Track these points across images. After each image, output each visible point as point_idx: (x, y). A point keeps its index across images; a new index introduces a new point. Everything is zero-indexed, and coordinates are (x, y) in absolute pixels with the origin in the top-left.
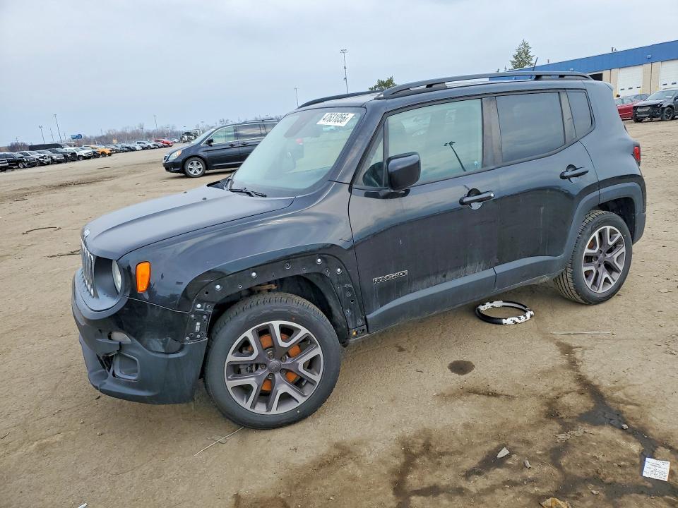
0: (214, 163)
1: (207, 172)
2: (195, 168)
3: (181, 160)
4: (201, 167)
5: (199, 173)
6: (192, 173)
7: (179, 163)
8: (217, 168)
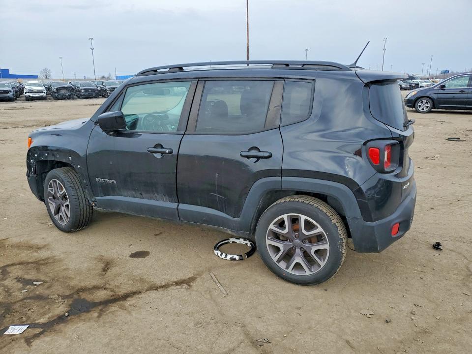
0: (440, 104)
1: (433, 110)
2: (424, 105)
3: (414, 99)
4: (429, 106)
5: (425, 110)
6: (420, 109)
7: (412, 100)
8: (442, 108)
